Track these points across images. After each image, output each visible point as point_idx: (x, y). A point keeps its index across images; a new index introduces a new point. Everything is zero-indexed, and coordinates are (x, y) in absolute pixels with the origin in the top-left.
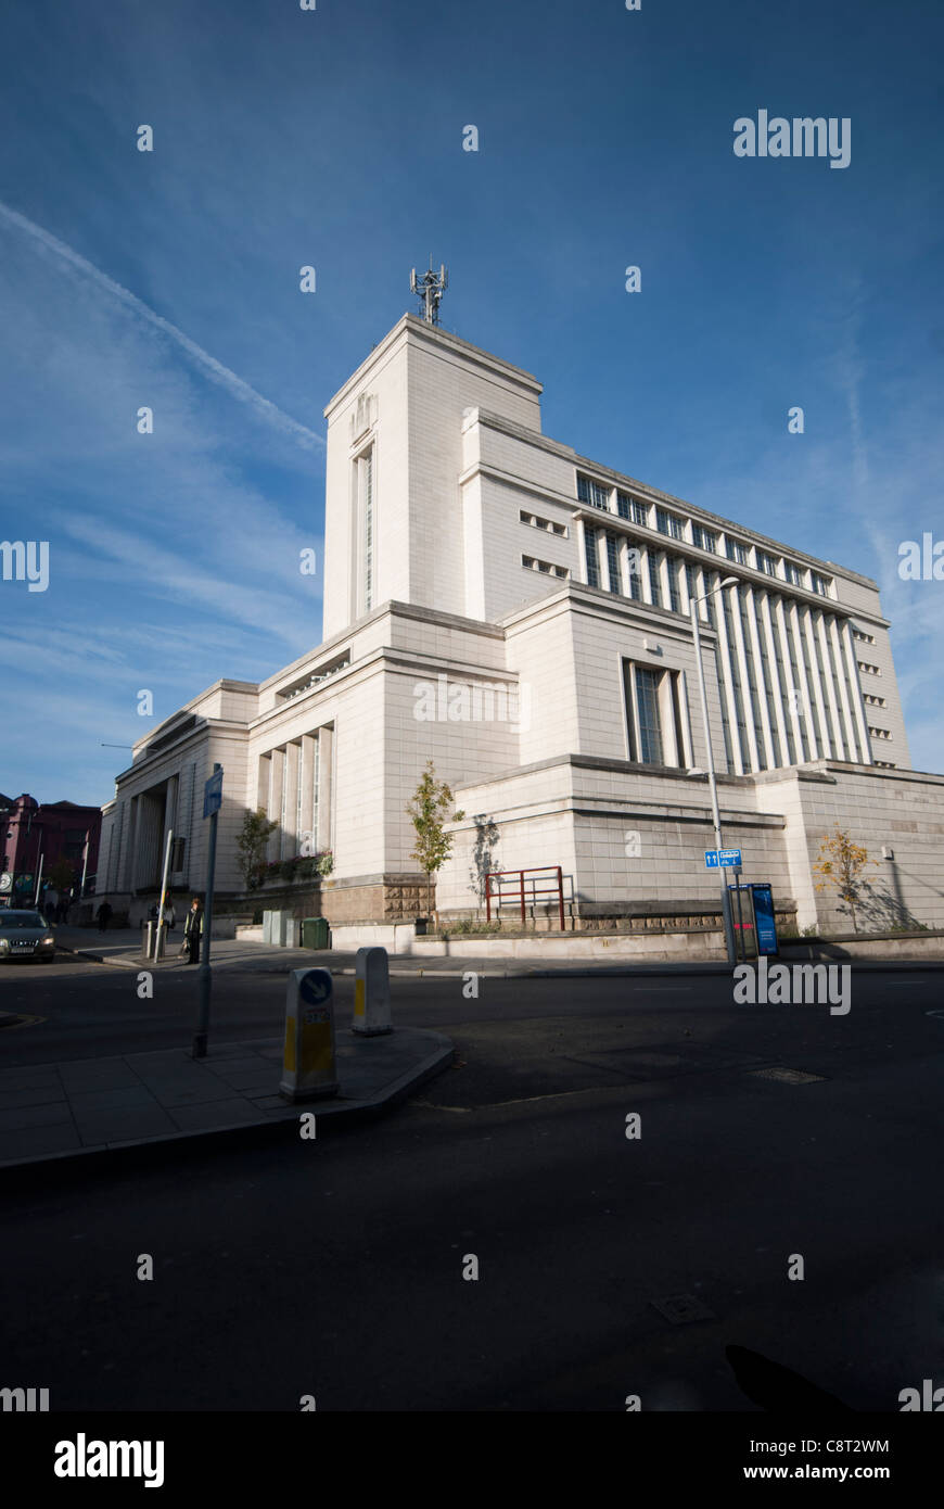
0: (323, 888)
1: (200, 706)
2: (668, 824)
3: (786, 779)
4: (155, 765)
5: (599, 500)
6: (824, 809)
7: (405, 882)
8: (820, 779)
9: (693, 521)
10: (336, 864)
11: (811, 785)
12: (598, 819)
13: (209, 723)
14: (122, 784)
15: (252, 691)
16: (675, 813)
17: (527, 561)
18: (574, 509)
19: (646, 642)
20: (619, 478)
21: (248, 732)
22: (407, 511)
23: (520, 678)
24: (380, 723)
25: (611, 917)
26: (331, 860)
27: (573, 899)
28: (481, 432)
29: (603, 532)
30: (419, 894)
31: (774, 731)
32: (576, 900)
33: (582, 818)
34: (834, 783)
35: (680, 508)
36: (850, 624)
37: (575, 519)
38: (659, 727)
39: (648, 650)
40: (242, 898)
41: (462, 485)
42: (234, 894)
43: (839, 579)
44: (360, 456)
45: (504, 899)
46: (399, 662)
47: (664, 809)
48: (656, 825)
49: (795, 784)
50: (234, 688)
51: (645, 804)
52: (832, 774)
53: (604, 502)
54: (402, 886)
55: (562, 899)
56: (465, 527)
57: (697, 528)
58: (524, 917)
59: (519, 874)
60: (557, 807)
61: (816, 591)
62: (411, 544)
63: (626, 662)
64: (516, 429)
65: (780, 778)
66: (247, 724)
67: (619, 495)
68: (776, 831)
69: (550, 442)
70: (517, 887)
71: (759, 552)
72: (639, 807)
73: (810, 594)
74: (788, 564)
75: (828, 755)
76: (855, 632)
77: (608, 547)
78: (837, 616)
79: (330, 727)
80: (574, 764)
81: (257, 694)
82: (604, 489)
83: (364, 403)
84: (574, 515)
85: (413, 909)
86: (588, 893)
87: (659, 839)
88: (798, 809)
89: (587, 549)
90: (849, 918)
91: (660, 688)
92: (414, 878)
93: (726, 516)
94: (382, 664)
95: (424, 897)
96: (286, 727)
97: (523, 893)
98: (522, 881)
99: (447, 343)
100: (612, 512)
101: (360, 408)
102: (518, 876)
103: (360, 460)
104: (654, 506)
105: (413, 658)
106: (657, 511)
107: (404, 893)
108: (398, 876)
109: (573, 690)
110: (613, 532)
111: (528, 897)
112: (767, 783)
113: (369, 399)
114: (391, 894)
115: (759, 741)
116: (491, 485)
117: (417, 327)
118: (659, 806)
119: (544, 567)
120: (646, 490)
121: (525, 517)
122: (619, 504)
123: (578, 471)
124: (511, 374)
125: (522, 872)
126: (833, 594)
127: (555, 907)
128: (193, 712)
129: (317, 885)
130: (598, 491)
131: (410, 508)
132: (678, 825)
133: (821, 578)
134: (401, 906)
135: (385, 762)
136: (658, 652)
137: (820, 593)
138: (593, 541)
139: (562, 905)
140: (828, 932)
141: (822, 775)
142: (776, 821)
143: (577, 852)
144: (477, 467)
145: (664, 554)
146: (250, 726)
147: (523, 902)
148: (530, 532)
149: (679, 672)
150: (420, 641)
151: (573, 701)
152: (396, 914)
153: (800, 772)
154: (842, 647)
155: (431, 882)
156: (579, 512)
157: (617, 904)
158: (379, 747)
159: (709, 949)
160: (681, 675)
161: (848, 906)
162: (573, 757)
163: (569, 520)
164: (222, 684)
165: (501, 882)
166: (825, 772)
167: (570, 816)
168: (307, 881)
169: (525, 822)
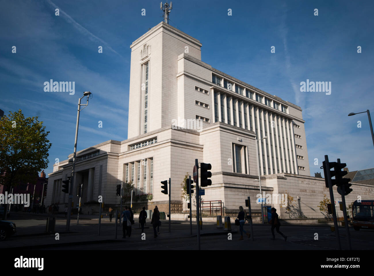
0: (149, 204)
1: (101, 147)
2: (245, 190)
3: (274, 178)
4: (82, 163)
5: (218, 82)
6: (283, 186)
7: (176, 203)
8: (283, 178)
9: (246, 88)
10: (153, 197)
11: (280, 180)
12: (229, 189)
13: (108, 154)
14: (65, 169)
15: (118, 143)
16: (247, 187)
17: (197, 102)
18: (211, 85)
19: (238, 138)
20: (224, 75)
21: (119, 156)
22: (161, 86)
23: (204, 147)
24: (169, 160)
25: (232, 213)
26: (152, 196)
27: (224, 208)
28: (184, 61)
29: (219, 93)
30: (179, 206)
31: (268, 156)
32: (225, 209)
33: (226, 188)
34: (286, 179)
35: (243, 84)
36: (293, 122)
37: (211, 89)
38: (241, 162)
39: (239, 140)
40: (117, 206)
41: (177, 77)
42: (115, 205)
43: (290, 107)
44: (144, 64)
45: (204, 208)
46: (174, 143)
47: (245, 186)
48: (243, 190)
49: (276, 180)
50: (114, 143)
51: (240, 185)
52: (286, 177)
53: (220, 83)
54: (175, 204)
55: (221, 208)
56: (178, 91)
57: (247, 91)
58: (211, 213)
59: (210, 202)
60: (220, 185)
61: (282, 111)
62: (162, 96)
63: (233, 144)
64: (194, 60)
65: (273, 178)
66: (118, 154)
67: (224, 80)
68: (271, 192)
69: (204, 64)
70: (209, 205)
71: (266, 98)
72: (239, 185)
73: (280, 112)
74: (274, 102)
75: (285, 171)
76: (294, 124)
77: (221, 97)
78: (289, 119)
79: (151, 159)
80: (223, 174)
81: (121, 145)
82: (220, 79)
83: (146, 47)
84: (211, 87)
85: (177, 210)
86: (227, 207)
87: (243, 194)
88: (277, 186)
89: (215, 98)
90: (288, 214)
91: (241, 151)
92: (178, 202)
93: (256, 87)
94: (170, 144)
95: (180, 207)
96: (134, 157)
97: (210, 207)
98: (210, 203)
99: (174, 31)
100: (222, 86)
101: (144, 48)
102: (209, 202)
103: (143, 65)
104: (234, 84)
105: (178, 142)
106: (235, 85)
107: (175, 206)
108: (174, 201)
109: (220, 152)
110: (222, 93)
111: (212, 208)
112: (269, 179)
113: (148, 46)
114: (172, 206)
115: (264, 159)
116: (187, 78)
117: (165, 26)
118: (243, 185)
119: (202, 104)
120: (232, 79)
121: (197, 88)
122: (224, 83)
123: (212, 73)
124: (193, 41)
125: (210, 201)
126: (288, 112)
127: (219, 210)
128: (98, 148)
129: (147, 203)
130: (218, 79)
131: (162, 85)
132: (248, 190)
133: (284, 107)
134: (175, 210)
135: (171, 171)
136: (241, 141)
137: (284, 111)
138: (216, 95)
139: (221, 210)
140: (283, 218)
141: (283, 177)
142: (271, 189)
143: (225, 197)
144: (183, 73)
145: (237, 100)
146: (119, 155)
147: (211, 209)
148: (198, 94)
149: (246, 146)
150: (178, 136)
151: (220, 155)
152: (173, 211)
153: (278, 176)
154: (290, 129)
155: (182, 203)
156: (213, 87)
157: (234, 210)
158: (169, 166)
159: (257, 221)
160: (247, 147)
161: (288, 212)
162: (223, 172)
163: (209, 89)
164: (111, 141)
165: (203, 204)
166: (284, 176)
167: (223, 188)
168: (143, 202)
169: (211, 189)
